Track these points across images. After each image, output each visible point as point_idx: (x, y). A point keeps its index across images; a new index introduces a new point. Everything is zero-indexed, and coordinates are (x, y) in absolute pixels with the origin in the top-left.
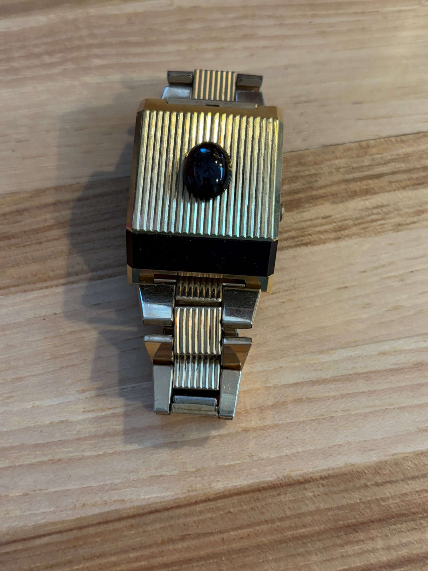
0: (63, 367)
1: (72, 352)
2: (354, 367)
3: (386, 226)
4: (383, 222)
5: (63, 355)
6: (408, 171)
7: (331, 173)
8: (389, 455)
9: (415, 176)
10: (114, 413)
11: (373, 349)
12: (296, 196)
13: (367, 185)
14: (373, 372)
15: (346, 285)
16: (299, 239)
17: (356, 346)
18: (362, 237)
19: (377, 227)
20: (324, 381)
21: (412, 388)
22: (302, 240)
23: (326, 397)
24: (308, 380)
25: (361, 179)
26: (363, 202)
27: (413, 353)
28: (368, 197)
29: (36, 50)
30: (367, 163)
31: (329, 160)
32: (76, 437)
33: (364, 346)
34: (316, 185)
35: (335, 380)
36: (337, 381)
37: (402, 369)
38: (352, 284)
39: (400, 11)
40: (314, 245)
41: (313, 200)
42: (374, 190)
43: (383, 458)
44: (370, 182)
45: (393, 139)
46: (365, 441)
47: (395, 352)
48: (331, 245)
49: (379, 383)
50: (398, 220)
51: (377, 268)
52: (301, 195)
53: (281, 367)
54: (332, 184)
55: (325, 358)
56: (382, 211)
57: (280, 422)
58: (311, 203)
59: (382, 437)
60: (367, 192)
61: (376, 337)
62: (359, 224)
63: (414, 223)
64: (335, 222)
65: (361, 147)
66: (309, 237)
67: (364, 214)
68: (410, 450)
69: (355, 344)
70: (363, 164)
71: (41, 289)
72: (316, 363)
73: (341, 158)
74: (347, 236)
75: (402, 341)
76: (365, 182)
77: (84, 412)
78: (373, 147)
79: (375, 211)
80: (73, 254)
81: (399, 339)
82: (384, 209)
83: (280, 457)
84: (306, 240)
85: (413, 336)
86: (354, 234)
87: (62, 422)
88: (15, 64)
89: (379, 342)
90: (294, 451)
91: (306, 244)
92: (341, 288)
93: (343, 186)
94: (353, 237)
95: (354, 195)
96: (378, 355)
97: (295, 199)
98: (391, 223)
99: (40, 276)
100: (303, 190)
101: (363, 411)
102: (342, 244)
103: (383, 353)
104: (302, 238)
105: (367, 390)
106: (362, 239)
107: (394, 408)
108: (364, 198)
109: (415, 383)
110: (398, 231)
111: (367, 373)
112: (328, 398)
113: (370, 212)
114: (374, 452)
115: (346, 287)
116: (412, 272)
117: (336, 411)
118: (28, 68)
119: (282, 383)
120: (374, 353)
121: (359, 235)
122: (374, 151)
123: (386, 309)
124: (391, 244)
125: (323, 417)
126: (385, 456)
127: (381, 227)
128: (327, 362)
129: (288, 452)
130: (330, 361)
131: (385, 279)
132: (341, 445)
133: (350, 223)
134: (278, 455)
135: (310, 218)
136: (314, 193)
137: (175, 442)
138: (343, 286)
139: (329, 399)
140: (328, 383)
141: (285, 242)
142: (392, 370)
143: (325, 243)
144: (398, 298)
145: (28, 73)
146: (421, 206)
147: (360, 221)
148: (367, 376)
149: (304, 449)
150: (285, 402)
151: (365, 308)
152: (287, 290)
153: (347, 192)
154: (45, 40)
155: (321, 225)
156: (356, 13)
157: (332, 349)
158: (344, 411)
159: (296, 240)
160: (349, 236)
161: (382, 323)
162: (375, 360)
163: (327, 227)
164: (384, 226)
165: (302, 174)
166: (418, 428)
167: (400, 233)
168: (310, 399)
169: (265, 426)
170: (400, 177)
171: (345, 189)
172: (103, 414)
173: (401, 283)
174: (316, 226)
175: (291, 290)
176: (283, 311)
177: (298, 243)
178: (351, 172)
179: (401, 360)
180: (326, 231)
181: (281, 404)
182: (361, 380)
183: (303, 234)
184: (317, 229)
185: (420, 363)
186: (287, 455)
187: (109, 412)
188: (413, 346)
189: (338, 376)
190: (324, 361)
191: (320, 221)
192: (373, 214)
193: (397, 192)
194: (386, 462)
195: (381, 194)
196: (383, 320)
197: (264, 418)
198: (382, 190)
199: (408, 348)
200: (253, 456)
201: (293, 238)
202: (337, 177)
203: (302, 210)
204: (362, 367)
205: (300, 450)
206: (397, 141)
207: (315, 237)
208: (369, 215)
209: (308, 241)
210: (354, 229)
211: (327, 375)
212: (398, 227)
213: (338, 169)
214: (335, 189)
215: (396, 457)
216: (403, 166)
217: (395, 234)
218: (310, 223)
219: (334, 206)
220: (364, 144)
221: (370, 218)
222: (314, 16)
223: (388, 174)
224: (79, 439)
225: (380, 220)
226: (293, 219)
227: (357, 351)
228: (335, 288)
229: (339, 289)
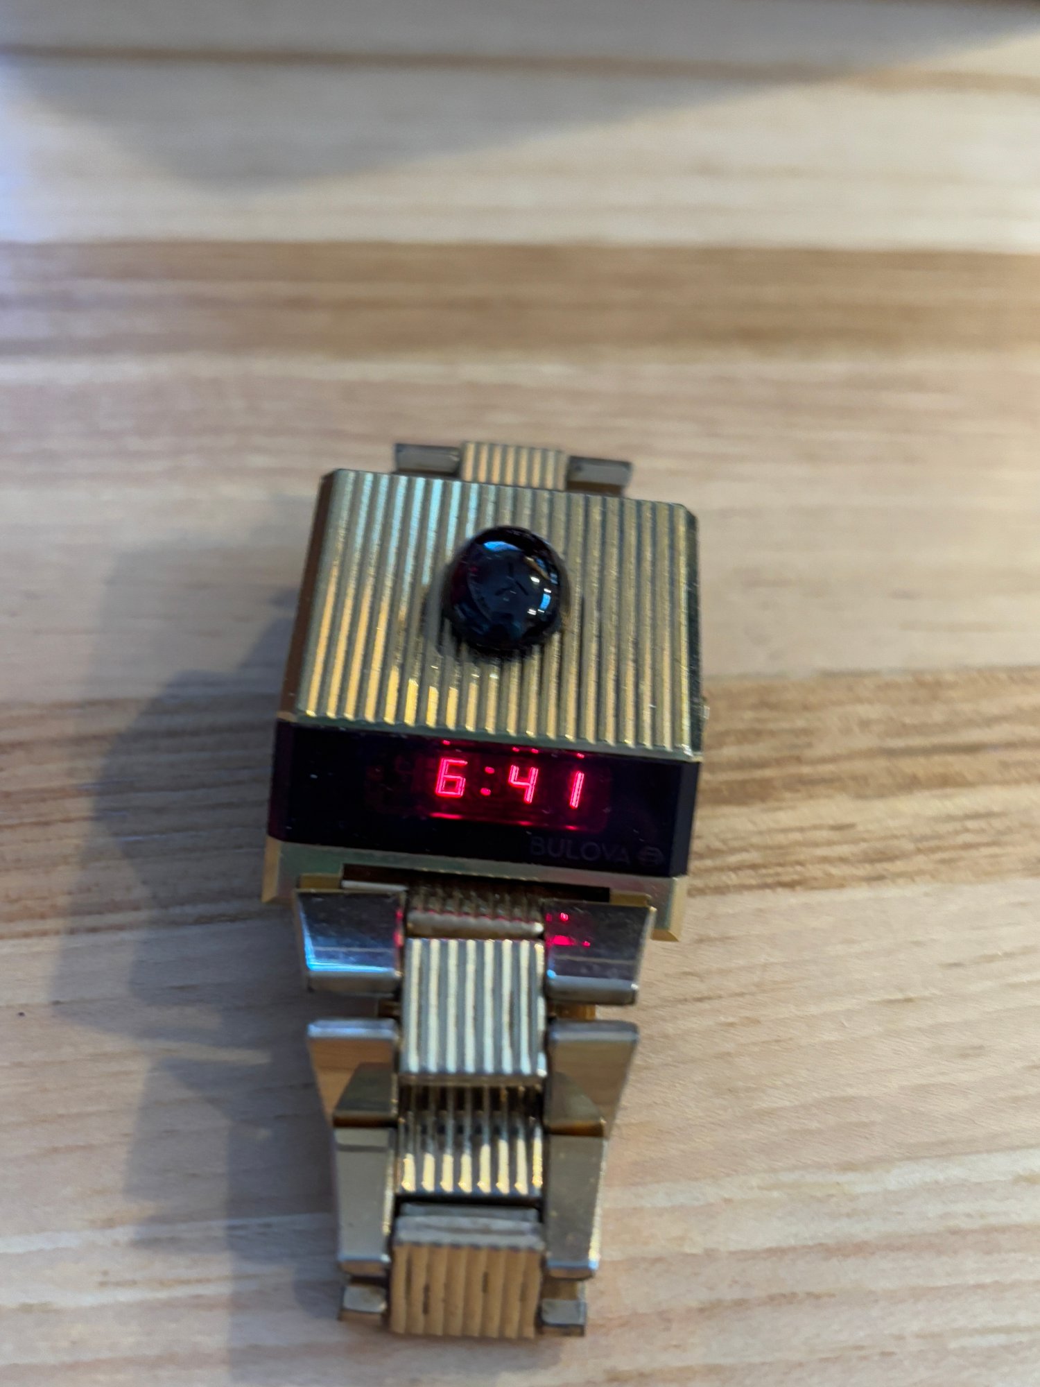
0: (55, 1150)
1: (90, 1109)
2: (946, 1213)
3: (1004, 860)
4: (996, 850)
5: (61, 1116)
7: (847, 731)
10: (198, 1297)
11: (998, 1166)
12: (758, 774)
13: (943, 766)
15: (912, 995)
16: (771, 871)
17: (948, 1156)
18: (942, 881)
19: (982, 862)
20: (860, 1249)
22: (778, 874)
23: (868, 1293)
24: (810, 1243)
25: (927, 752)
26: (936, 802)
28: (949, 791)
30: (938, 718)
31: (840, 703)
32: (67, 1359)
33: (972, 1158)
34: (809, 753)
35: (892, 1245)
36: (899, 1249)
38: (927, 994)
40: (813, 888)
41: (806, 785)
42: (964, 778)
44: (950, 758)
45: (1003, 676)
48: (861, 893)
49: (1024, 1262)
51: (991, 959)
52: (768, 773)
53: (728, 1201)
54: (852, 756)
55: (860, 1184)
56: (990, 825)
57: (729, 1361)
58: (798, 791)
60: (945, 782)
61: (1006, 1134)
62: (933, 850)
64: (864, 840)
65: (921, 684)
66: (799, 868)
67: (944, 828)
69: (945, 1150)
70: (929, 721)
71: (27, 935)
72: (832, 1196)
73: (870, 702)
74: (901, 875)
76: (937, 759)
77: (103, 1284)
78: (953, 687)
79: (971, 824)
82: (998, 824)
84: (789, 874)
86: (921, 872)
87: (27, 1309)
89: (1013, 1148)
91: (791, 885)
92: (898, 1001)
93: (882, 763)
94: (917, 879)
95: (911, 784)
96: (1014, 1182)
97: (754, 780)
98: (1017, 855)
99: (30, 903)
100: (779, 762)
102: (890, 892)
103: (1029, 1180)
104: (779, 869)
105: (988, 1280)
106: (942, 885)
108: (939, 793)
112: (874, 1296)
113: (958, 826)
115: (909, 1000)
117: (901, 1338)
118: (86, 455)
119: (733, 1247)
120: (1001, 1178)
121: (933, 877)
122: (952, 694)
123: (1026, 1063)
124: (1022, 905)
125: (862, 1353)
127: (992, 861)
128: (865, 1194)
130: (876, 1194)
131: (1014, 986)
133: (910, 846)
135: (798, 824)
136: (806, 770)
138: (900, 996)
139: (876, 1301)
140: (873, 1253)
141: (733, 876)
143: (842, 886)
145: (82, 467)
147: (933, 843)
148: (986, 1239)
150: (741, 1302)
151: (966, 1056)
152: (742, 994)
153: (893, 777)
155: (830, 843)
158: (924, 1337)
159: (764, 871)
160: (910, 876)
161: (1016, 1099)
162: (1007, 1198)
163: (844, 850)
164: (999, 860)
165: (771, 726)
168: (818, 1296)
169: (680, 1370)
170: (1027, 755)
171: (888, 771)
172: (163, 1295)
174: (816, 844)
175: (752, 994)
176: (729, 1047)
177: (769, 880)
178: (899, 735)
180: (843, 860)
181: (728, 1307)
182: (969, 1251)
183: (782, 861)
184: (821, 852)
187: (181, 1292)
189: (900, 1237)
190: (858, 1190)
191: (824, 834)
192: (967, 830)
193: (1024, 787)
195: (984, 789)
196: (1021, 1093)
197: (676, 1346)
198: (984, 780)
201: (754, 867)
202: (863, 741)
203: (776, 804)
204: (969, 1216)
206: (1012, 679)
207: (815, 871)
208: (957, 833)
209: (796, 877)
210: (920, 861)
211: (866, 1231)
213: (865, 724)
214: (860, 766)
216: (1032, 732)
217: (1030, 881)
218: (797, 836)
219: (860, 804)
220: (928, 678)
221: (961, 839)
223: (995, 747)
224: (74, 1367)
225: (988, 845)
226: (754, 823)
227: (954, 1171)
228: (877, 999)
229: (891, 1002)
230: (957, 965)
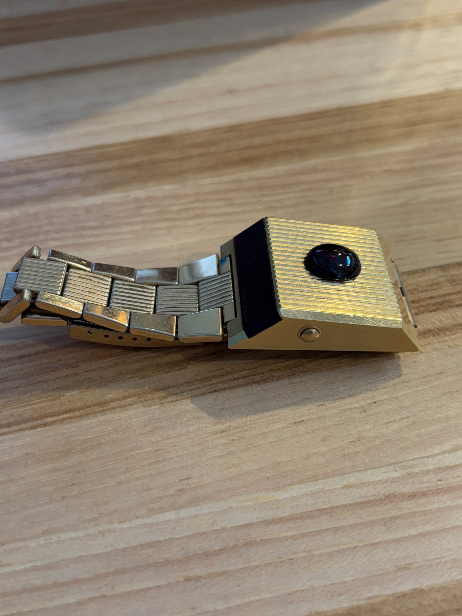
2: (315, 503)
8: (364, 599)
10: (34, 566)
11: (336, 483)
14: (338, 507)
15: (303, 419)
16: (251, 378)
17: (317, 480)
19: (334, 363)
20: (281, 520)
21: (384, 522)
22: (253, 379)
23: (284, 537)
24: (262, 520)
27: (382, 484)
33: (327, 480)
35: (293, 518)
36: (297, 519)
37: (372, 501)
38: (310, 418)
40: (267, 382)
43: (355, 603)
46: (332, 584)
47: (362, 484)
48: (285, 382)
49: (345, 518)
53: (231, 508)
55: (280, 495)
57: (229, 569)
59: (353, 579)
61: (340, 470)
66: (261, 375)
68: (388, 592)
69: (316, 478)
72: (271, 501)
74: (301, 372)
75: (369, 472)
80: (8, 407)
81: (365, 470)
83: (229, 608)
84: (258, 378)
85: (381, 467)
86: (309, 370)
89: (343, 474)
90: (246, 600)
91: (258, 382)
92: (298, 422)
94: (307, 373)
96: (343, 488)
101: (327, 550)
102: (297, 380)
103: (349, 487)
104: (254, 377)
105: (332, 527)
106: (318, 374)
107: (366, 545)
109: (389, 516)
110: (356, 365)
111: (332, 508)
112: (286, 538)
114: (344, 597)
115: (303, 421)
116: (375, 402)
117: (296, 553)
119: (232, 525)
120: (338, 487)
121: (314, 371)
123: (349, 440)
124: (350, 378)
125: (281, 560)
126: (358, 600)
127: (338, 362)
128: (284, 499)
129: (239, 601)
130: (288, 498)
131: (345, 411)
132: (303, 590)
134: (227, 606)
137: (104, 596)
138: (300, 420)
139: (287, 540)
140: (286, 522)
141: (236, 382)
142: (360, 503)
143: (278, 380)
144: (361, 429)
148: (331, 511)
149: (258, 598)
150: (235, 546)
151: (325, 440)
152: (238, 428)
154: (6, 230)
155: (273, 364)
156: (303, 190)
157: (290, 485)
158: (305, 552)
159: (248, 378)
160: (305, 372)
161: (344, 455)
162: (340, 494)
163: (279, 366)
166: (396, 566)
167: (358, 366)
168: (265, 540)
169: (211, 574)
172: (22, 567)
173: (364, 413)
174: (268, 365)
175: (242, 427)
176: (233, 449)
177: (250, 381)
179: (370, 492)
180: (278, 370)
181: (230, 548)
182: (324, 517)
183: (254, 374)
184: (269, 368)
185: (393, 494)
186: (237, 606)
187: (29, 565)
188: (382, 477)
189: (297, 514)
190: (281, 498)
191: (272, 361)
194: (359, 607)
196: (346, 452)
197: (210, 565)
199: (377, 479)
200: (196, 608)
201: (244, 377)
204: (324, 502)
205: (253, 598)
207: (267, 375)
209: (260, 379)
210: (309, 366)
211: (284, 513)
212: (355, 362)
215: (372, 601)
217: (352, 368)
222: (263, 195)
227: (319, 486)
228: (291, 422)
229: (296, 423)
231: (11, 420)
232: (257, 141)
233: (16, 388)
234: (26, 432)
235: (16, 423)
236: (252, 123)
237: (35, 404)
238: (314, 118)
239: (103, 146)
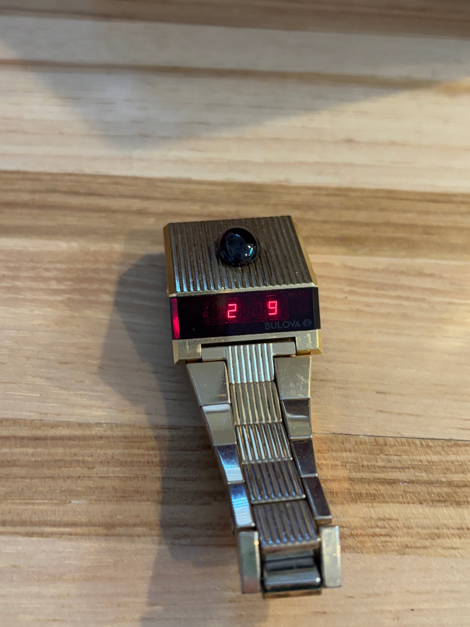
3: (390, 544)
4: (388, 539)
6: (430, 483)
7: (335, 466)
9: (436, 490)
13: (375, 490)
15: (326, 609)
18: (358, 553)
19: (379, 544)
25: (369, 482)
26: (367, 509)
28: (374, 504)
29: (46, 274)
30: (380, 463)
31: (336, 451)
38: (334, 610)
39: (450, 303)
42: (384, 497)
44: (381, 487)
45: (418, 442)
50: (407, 540)
51: (369, 596)
54: (334, 480)
56: (389, 525)
60: (373, 498)
62: (357, 535)
63: (425, 547)
65: (377, 444)
67: (366, 524)
70: (377, 464)
73: (350, 451)
76: (374, 486)
78: (391, 446)
79: (379, 523)
82: (392, 524)
86: (348, 547)
88: (18, 283)
92: (320, 612)
93: (347, 485)
95: (358, 498)
98: (397, 542)
106: (356, 554)
108: (370, 504)
110: (404, 554)
113: (373, 523)
115: (325, 613)
116: (413, 610)
118: (31, 289)
121: (354, 550)
122: (391, 450)
124: (392, 569)
127: (384, 544)
131: (376, 612)
133: (347, 531)
138: (321, 610)
145: (29, 296)
146: (438, 528)
147: (359, 532)
153: (350, 493)
154: (58, 266)
156: (399, 297)
164: (388, 544)
167: (406, 556)
170: (419, 488)
171: (349, 490)
173: (396, 621)
178: (359, 471)
192: (377, 526)
193: (411, 505)
195: (391, 504)
198: (393, 499)
202: (342, 473)
206: (422, 444)
208: (372, 527)
210: (350, 541)
212: (404, 549)
213: (344, 463)
214: (336, 486)
216: (424, 476)
217: (399, 557)
220: (381, 441)
221: (372, 531)
222: (352, 293)
223: (404, 482)
225: (385, 535)
228: (311, 610)
229: (317, 612)
230: (352, 597)
231: (8, 518)
232: (362, 216)
233: (22, 478)
234: (20, 538)
235: (13, 523)
236: (363, 190)
237: (38, 504)
238: (435, 201)
239: (189, 181)
